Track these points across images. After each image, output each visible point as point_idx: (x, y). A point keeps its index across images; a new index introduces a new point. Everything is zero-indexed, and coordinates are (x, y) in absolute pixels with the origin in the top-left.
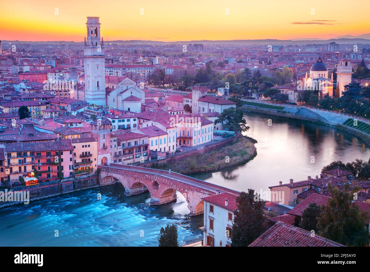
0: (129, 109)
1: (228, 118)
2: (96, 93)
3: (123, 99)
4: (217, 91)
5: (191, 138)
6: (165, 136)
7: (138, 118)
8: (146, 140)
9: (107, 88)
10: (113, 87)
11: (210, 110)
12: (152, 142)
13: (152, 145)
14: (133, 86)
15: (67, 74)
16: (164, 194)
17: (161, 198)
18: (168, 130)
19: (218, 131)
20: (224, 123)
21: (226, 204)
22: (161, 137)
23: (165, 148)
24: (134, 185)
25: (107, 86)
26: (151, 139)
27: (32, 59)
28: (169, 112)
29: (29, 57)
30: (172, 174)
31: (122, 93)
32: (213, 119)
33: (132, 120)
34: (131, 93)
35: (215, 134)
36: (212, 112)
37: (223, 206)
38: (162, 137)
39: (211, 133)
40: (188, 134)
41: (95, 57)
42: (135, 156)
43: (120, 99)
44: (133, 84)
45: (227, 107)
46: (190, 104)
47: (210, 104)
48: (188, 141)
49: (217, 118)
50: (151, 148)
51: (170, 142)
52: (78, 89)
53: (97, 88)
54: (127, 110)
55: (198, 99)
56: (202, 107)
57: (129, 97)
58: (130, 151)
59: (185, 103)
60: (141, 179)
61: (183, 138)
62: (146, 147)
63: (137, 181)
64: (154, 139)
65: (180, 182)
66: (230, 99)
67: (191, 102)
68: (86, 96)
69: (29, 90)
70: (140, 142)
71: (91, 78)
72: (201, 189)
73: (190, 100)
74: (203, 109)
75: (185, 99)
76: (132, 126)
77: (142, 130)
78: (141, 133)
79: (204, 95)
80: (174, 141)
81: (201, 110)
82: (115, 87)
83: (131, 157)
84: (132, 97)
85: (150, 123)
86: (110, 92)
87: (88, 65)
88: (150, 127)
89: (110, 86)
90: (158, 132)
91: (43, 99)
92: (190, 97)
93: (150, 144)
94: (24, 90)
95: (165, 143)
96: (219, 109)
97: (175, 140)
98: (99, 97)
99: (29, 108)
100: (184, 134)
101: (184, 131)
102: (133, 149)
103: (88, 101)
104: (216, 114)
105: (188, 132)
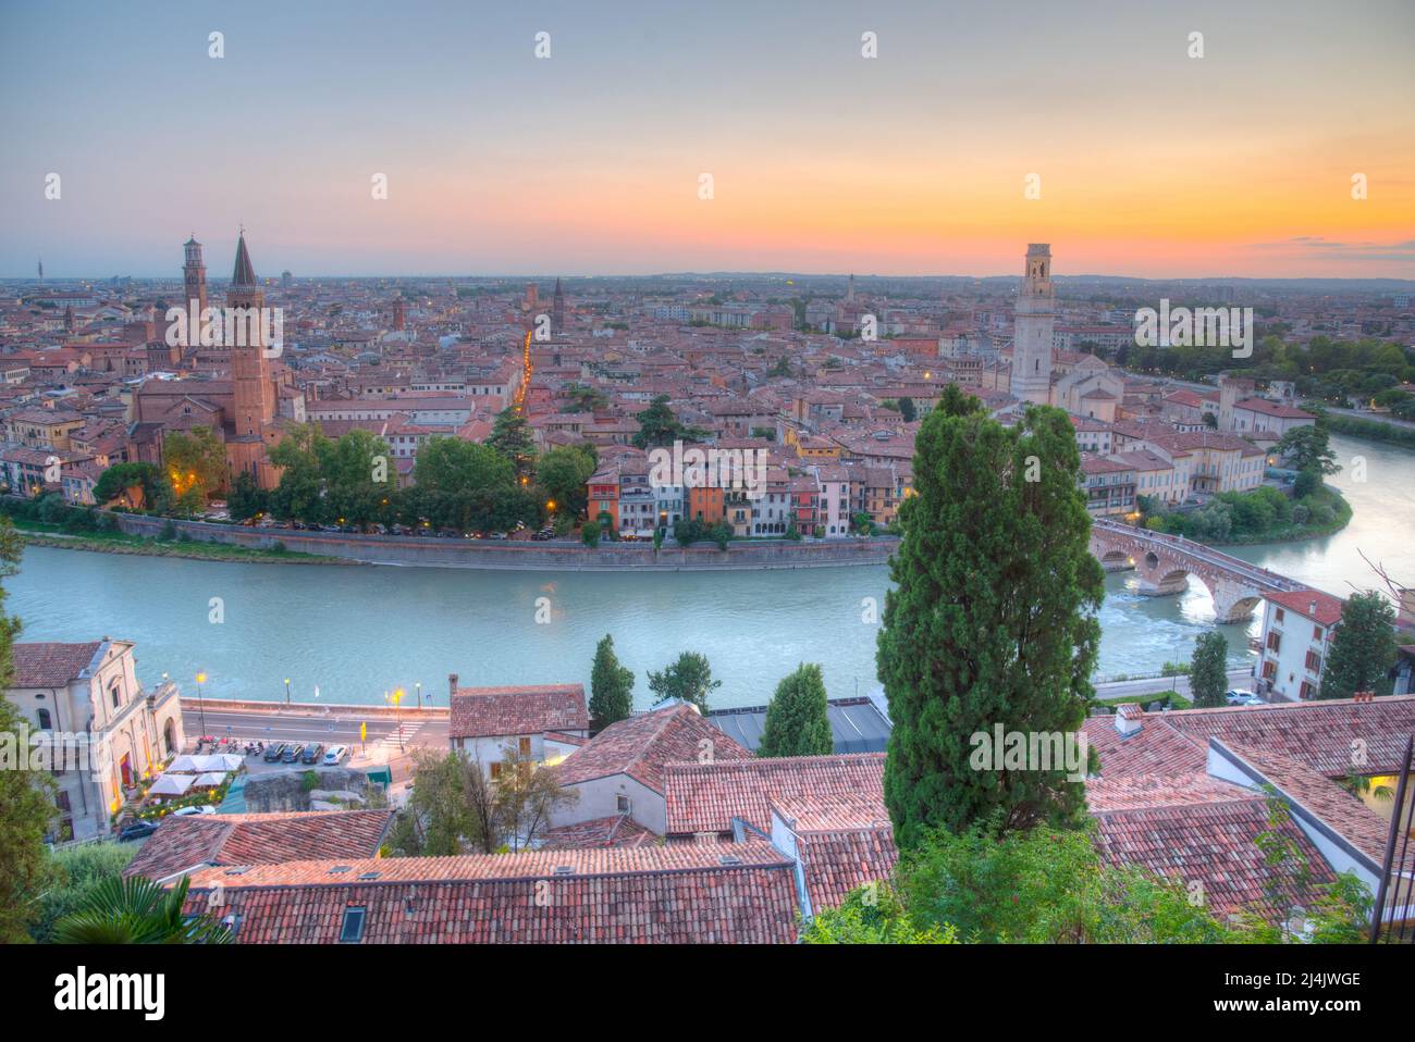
0: (1092, 413)
1: (1298, 445)
2: (1033, 381)
3: (1083, 394)
4: (1267, 387)
5: (1217, 480)
6: (1169, 472)
7: (1114, 433)
8: (1132, 477)
9: (1053, 373)
10: (1064, 371)
11: (1258, 427)
12: (1143, 480)
13: (1143, 486)
14: (1103, 371)
15: (974, 342)
16: (1166, 578)
17: (1161, 584)
18: (1176, 462)
19: (1272, 470)
20: (1288, 453)
21: (1312, 610)
22: (1160, 473)
23: (1165, 494)
24: (1108, 555)
25: (1052, 369)
26: (1141, 475)
27: (906, 311)
28: (1175, 426)
29: (901, 307)
30: (1185, 543)
31: (1080, 383)
32: (1264, 446)
33: (1102, 435)
34: (1099, 384)
35: (1268, 476)
36: (1261, 430)
37: (1304, 613)
38: (1163, 474)
39: (1260, 473)
40: (1214, 470)
41: (1035, 315)
42: (1110, 503)
43: (1076, 393)
44: (1103, 367)
45: (1298, 424)
46: (1214, 412)
47: (1258, 415)
48: (1211, 485)
49: (1273, 444)
50: (1140, 491)
51: (1177, 483)
52: (998, 371)
53: (1034, 372)
54: (1088, 415)
55: (1233, 403)
56: (1239, 420)
57: (1094, 392)
58: (1100, 492)
59: (1204, 410)
60: (1125, 546)
61: (1201, 478)
62: (1133, 487)
63: (1115, 549)
64: (1147, 476)
65: (1202, 561)
66: (1301, 408)
67: (1218, 408)
68: (1013, 385)
69: (910, 368)
70: (1122, 479)
71: (1025, 354)
72: (1245, 577)
73: (1215, 404)
74: (1243, 423)
75: (1205, 402)
76: (1101, 447)
77: (1124, 455)
78: (1122, 461)
79: (1247, 396)
80: (1184, 482)
81: (1239, 424)
82: (1067, 372)
83: (1103, 504)
84: (1099, 391)
85: (1139, 445)
86: (1057, 380)
87: (1022, 329)
88: (1139, 452)
89: (1059, 368)
90: (1156, 464)
91: (937, 386)
92: (1216, 397)
93: (1140, 483)
94: (902, 367)
95: (1167, 484)
96: (1279, 427)
97: (1187, 480)
98: (1037, 387)
99: (913, 400)
100: (1203, 470)
101: (1204, 465)
102: (1107, 490)
103: (1017, 395)
104: (1271, 437)
105: (1214, 467)
